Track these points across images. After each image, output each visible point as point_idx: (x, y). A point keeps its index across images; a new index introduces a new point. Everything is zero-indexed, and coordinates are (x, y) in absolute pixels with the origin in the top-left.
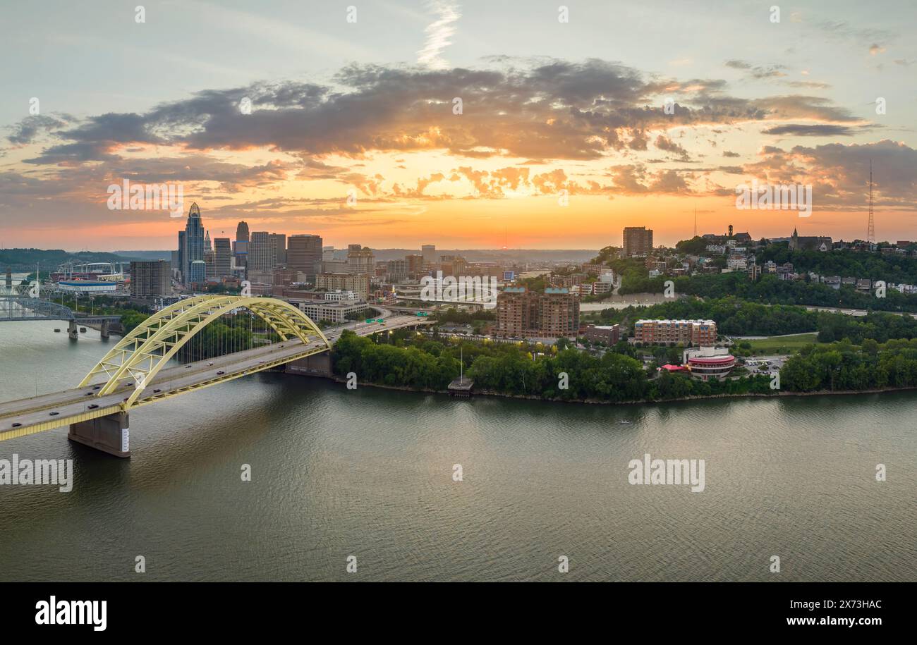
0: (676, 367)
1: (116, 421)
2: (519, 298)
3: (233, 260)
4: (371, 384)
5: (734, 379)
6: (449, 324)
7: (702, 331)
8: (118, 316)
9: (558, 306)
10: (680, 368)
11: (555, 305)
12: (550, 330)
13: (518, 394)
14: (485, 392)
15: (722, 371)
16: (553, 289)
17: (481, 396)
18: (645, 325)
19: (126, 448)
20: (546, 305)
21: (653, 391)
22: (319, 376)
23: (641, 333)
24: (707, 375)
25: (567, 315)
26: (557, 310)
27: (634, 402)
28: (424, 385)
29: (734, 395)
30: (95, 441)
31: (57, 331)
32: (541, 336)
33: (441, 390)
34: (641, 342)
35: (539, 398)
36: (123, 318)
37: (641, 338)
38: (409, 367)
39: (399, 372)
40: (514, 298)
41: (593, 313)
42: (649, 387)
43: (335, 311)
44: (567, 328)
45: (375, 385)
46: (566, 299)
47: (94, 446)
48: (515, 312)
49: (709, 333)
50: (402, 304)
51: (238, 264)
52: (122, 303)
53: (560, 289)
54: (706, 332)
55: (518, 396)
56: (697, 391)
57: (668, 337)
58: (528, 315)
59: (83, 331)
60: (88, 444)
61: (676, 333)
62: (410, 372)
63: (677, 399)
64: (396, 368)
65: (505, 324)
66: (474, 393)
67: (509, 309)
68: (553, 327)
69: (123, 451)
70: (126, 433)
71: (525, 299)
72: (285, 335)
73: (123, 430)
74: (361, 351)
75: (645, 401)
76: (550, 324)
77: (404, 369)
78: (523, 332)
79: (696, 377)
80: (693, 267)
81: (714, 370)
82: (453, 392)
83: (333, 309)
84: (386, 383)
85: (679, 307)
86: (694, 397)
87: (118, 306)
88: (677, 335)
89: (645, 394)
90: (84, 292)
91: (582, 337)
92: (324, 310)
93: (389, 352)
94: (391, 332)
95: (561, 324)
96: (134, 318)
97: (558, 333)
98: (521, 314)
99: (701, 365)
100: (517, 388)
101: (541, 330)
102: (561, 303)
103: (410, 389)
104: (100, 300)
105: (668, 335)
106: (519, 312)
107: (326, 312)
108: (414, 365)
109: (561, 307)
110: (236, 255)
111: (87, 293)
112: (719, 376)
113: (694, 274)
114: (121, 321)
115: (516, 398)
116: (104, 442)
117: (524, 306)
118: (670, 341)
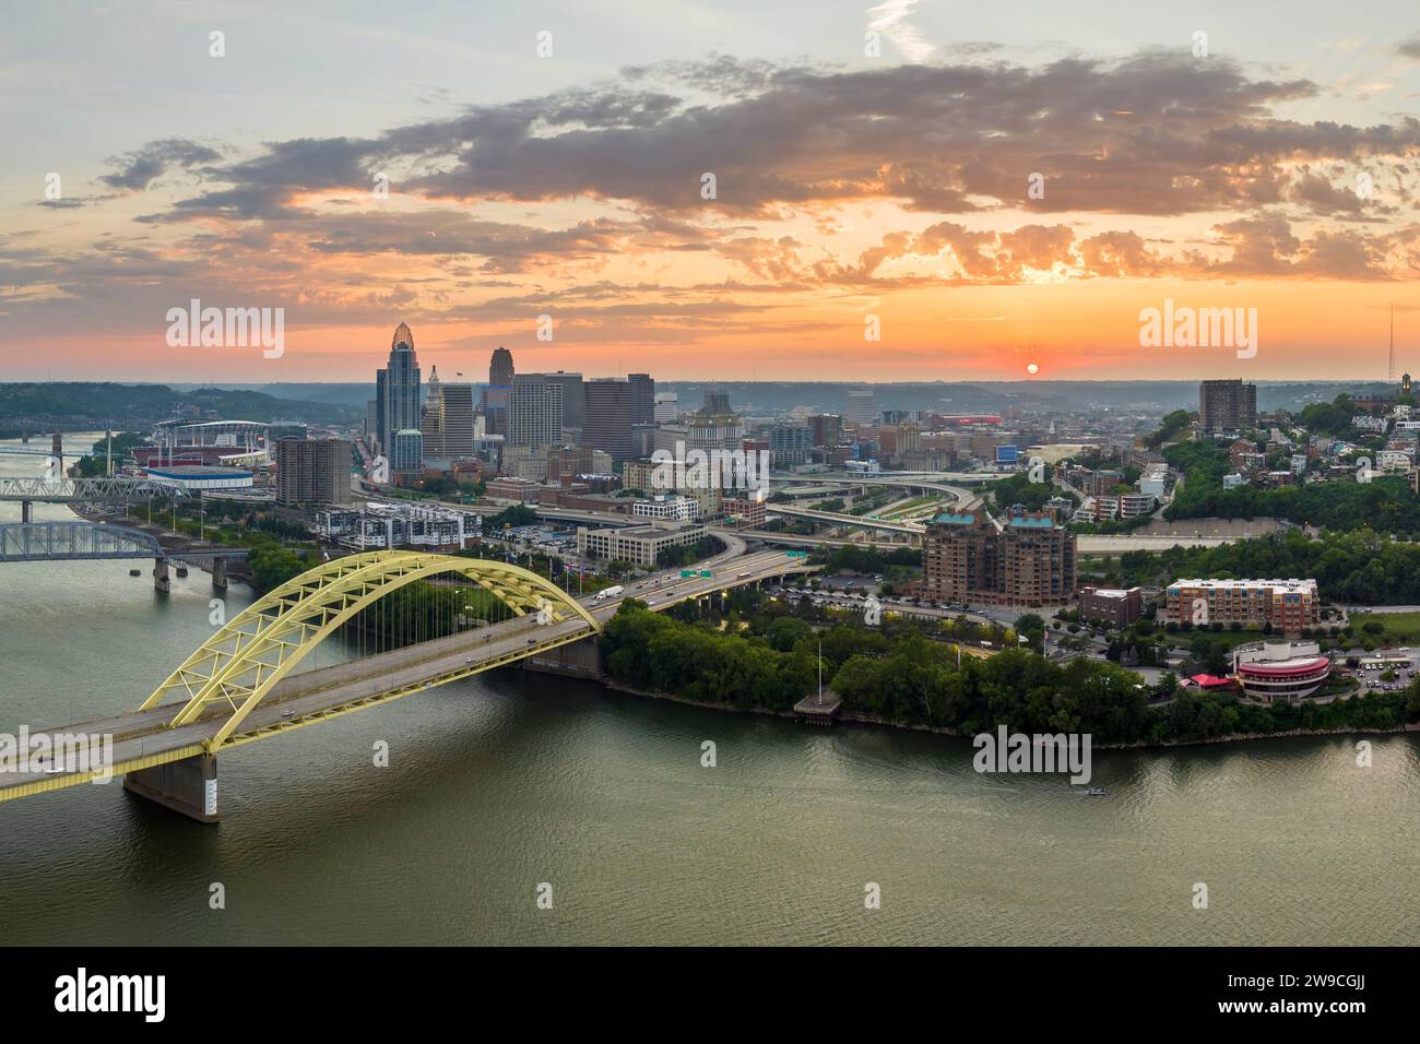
0: (1215, 680)
1: (196, 768)
2: (962, 535)
3: (481, 421)
4: (666, 696)
5: (1320, 701)
6: (844, 572)
7: (1288, 605)
8: (245, 551)
9: (1032, 550)
10: (1223, 681)
11: (1026, 550)
12: (1017, 594)
13: (918, 723)
14: (862, 718)
15: (1301, 687)
16: (1026, 520)
17: (854, 724)
18: (1186, 592)
19: (211, 808)
20: (1011, 548)
21: (1160, 726)
22: (580, 676)
23: (1178, 606)
24: (1272, 694)
25: (1049, 567)
26: (1030, 559)
27: (1123, 746)
28: (755, 702)
29: (1318, 732)
30: (166, 794)
31: (135, 573)
32: (1001, 602)
33: (784, 710)
34: (1178, 621)
35: (954, 732)
36: (253, 555)
37: (1177, 614)
38: (728, 671)
39: (712, 680)
40: (953, 535)
41: (1108, 556)
42: (1153, 719)
43: (639, 544)
44: (1049, 590)
45: (673, 697)
46: (1046, 539)
47: (162, 802)
48: (955, 560)
49: (1302, 607)
50: (774, 527)
51: (490, 430)
52: (260, 515)
53: (1038, 519)
54: (1297, 605)
55: (918, 728)
56: (1247, 726)
57: (1228, 614)
58: (980, 566)
59: (182, 573)
60: (156, 799)
61: (1243, 606)
62: (730, 680)
63: (1207, 741)
64: (706, 673)
65: (938, 580)
66: (842, 719)
67: (944, 553)
68: (1023, 588)
69: (207, 813)
70: (212, 787)
71: (974, 536)
72: (522, 607)
73: (208, 782)
74: (648, 640)
75: (1144, 745)
76: (1017, 582)
77: (720, 675)
78: (969, 594)
79: (1251, 697)
80: (1313, 465)
81: (1287, 686)
82: (803, 717)
83: (636, 540)
84: (690, 696)
85: (1264, 551)
86: (1240, 737)
87: (251, 522)
88: (1244, 610)
89: (1145, 731)
90: (192, 490)
91: (1069, 609)
92: (621, 541)
93: (695, 646)
94: (724, 595)
95: (1037, 583)
96: (270, 558)
97: (1033, 598)
98: (965, 563)
99: (1260, 678)
100: (917, 713)
101: (1003, 591)
102: (1038, 546)
103: (730, 708)
104: (218, 508)
105: (1228, 610)
106: (962, 559)
107: (624, 544)
108: (738, 668)
109: (1038, 553)
110: (488, 414)
111: (197, 493)
112: (1296, 696)
113: (1309, 480)
114: (248, 560)
115: (915, 731)
116: (179, 797)
117: (971, 548)
118: (1233, 620)
